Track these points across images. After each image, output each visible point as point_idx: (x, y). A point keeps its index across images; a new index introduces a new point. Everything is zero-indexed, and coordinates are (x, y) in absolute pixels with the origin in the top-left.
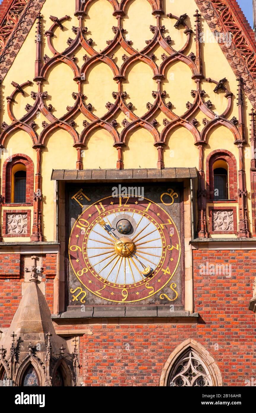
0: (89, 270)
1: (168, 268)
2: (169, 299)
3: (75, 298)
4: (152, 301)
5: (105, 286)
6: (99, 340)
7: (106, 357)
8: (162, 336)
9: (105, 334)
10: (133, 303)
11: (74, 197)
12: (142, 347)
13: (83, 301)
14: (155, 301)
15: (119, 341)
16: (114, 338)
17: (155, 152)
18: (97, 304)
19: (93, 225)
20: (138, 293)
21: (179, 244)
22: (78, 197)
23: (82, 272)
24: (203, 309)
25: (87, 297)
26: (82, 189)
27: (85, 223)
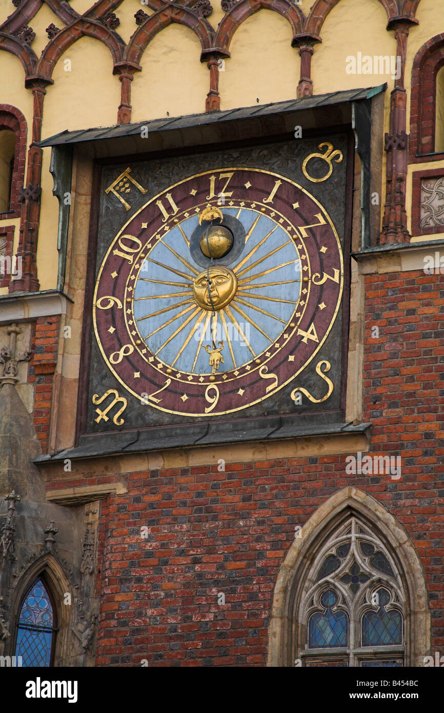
0: (135, 350)
1: (312, 327)
2: (312, 399)
3: (102, 415)
4: (273, 406)
5: (169, 382)
6: (140, 505)
7: (154, 544)
8: (283, 487)
9: (154, 491)
10: (229, 417)
11: (111, 188)
12: (236, 514)
13: (119, 420)
14: (280, 406)
15: (184, 504)
16: (174, 499)
18: (148, 425)
19: (149, 246)
20: (241, 392)
21: (340, 269)
22: (121, 187)
23: (121, 354)
24: (384, 414)
25: (128, 411)
26: (128, 170)
27: (133, 245)
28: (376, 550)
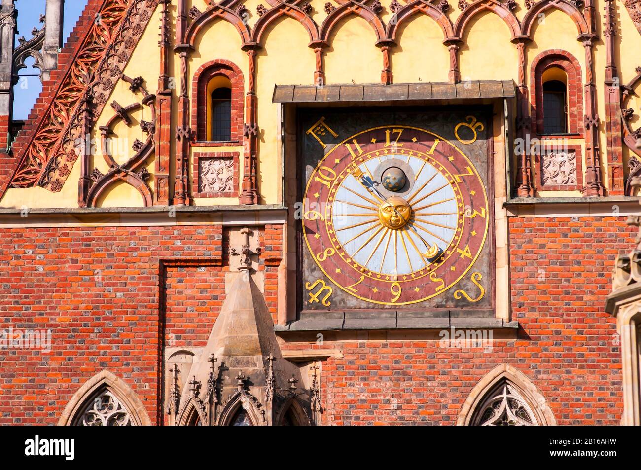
0: (336, 252)
1: (467, 248)
2: (469, 299)
3: (314, 298)
4: (442, 302)
5: (363, 278)
6: (354, 366)
7: (366, 394)
8: (457, 360)
9: (363, 357)
10: (409, 306)
11: (310, 131)
12: (425, 378)
13: (326, 302)
14: (446, 302)
15: (387, 368)
16: (378, 364)
17: (445, 55)
18: (349, 308)
19: (342, 177)
20: (417, 290)
21: (485, 208)
22: (318, 131)
23: (325, 254)
24: (526, 316)
25: (333, 296)
26: (323, 118)
27: (330, 174)
28: (519, 406)
